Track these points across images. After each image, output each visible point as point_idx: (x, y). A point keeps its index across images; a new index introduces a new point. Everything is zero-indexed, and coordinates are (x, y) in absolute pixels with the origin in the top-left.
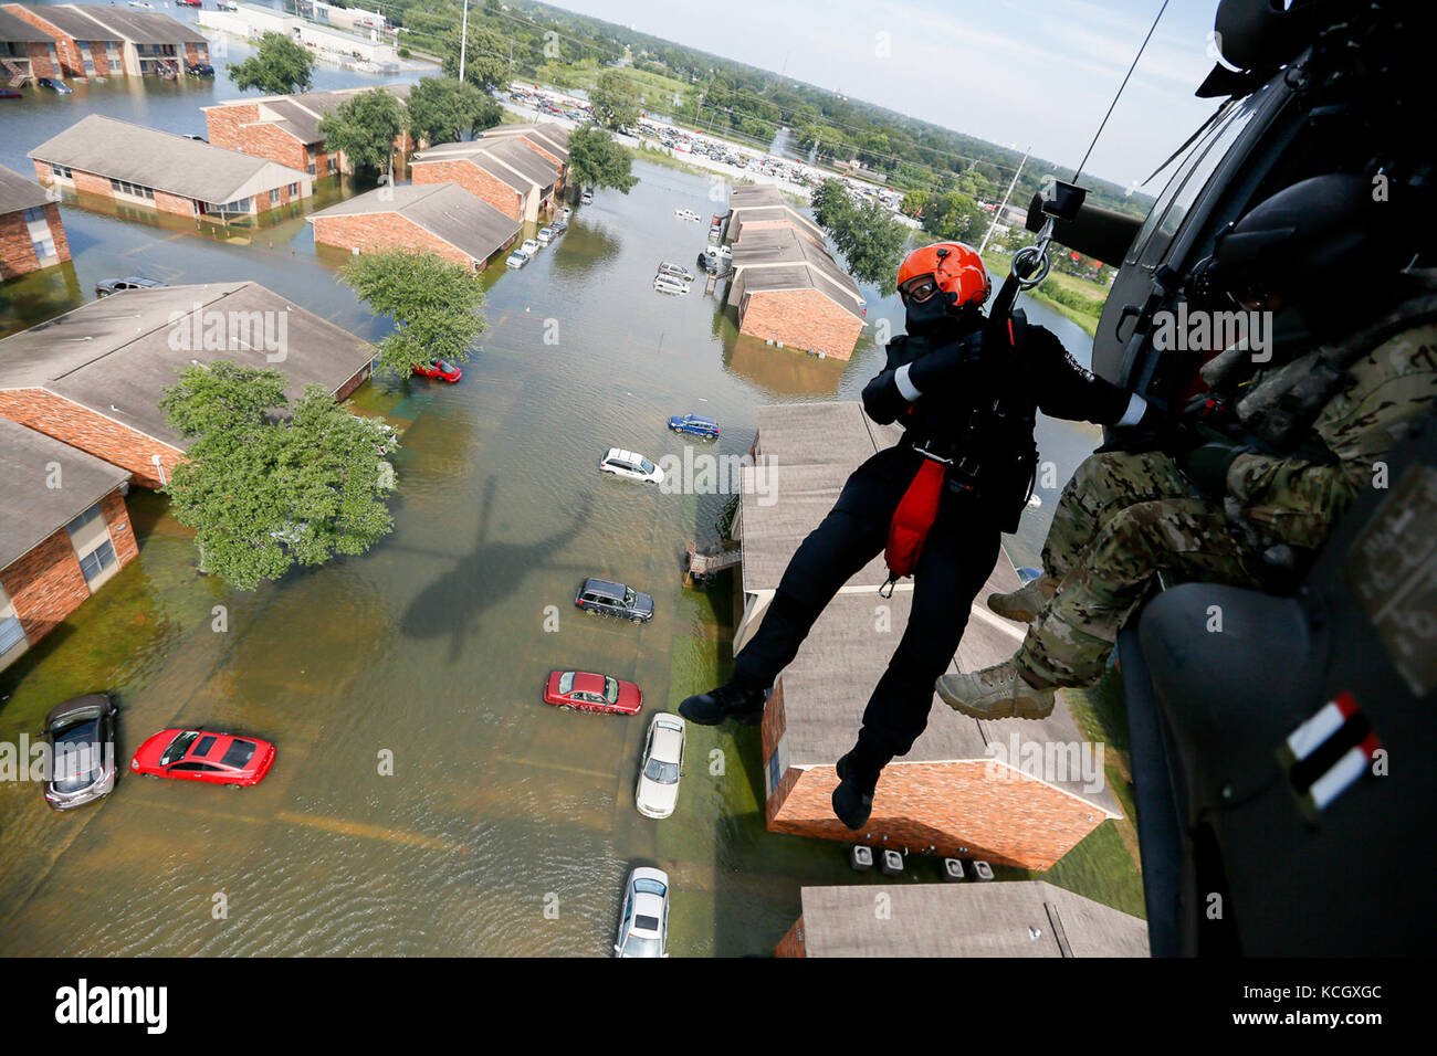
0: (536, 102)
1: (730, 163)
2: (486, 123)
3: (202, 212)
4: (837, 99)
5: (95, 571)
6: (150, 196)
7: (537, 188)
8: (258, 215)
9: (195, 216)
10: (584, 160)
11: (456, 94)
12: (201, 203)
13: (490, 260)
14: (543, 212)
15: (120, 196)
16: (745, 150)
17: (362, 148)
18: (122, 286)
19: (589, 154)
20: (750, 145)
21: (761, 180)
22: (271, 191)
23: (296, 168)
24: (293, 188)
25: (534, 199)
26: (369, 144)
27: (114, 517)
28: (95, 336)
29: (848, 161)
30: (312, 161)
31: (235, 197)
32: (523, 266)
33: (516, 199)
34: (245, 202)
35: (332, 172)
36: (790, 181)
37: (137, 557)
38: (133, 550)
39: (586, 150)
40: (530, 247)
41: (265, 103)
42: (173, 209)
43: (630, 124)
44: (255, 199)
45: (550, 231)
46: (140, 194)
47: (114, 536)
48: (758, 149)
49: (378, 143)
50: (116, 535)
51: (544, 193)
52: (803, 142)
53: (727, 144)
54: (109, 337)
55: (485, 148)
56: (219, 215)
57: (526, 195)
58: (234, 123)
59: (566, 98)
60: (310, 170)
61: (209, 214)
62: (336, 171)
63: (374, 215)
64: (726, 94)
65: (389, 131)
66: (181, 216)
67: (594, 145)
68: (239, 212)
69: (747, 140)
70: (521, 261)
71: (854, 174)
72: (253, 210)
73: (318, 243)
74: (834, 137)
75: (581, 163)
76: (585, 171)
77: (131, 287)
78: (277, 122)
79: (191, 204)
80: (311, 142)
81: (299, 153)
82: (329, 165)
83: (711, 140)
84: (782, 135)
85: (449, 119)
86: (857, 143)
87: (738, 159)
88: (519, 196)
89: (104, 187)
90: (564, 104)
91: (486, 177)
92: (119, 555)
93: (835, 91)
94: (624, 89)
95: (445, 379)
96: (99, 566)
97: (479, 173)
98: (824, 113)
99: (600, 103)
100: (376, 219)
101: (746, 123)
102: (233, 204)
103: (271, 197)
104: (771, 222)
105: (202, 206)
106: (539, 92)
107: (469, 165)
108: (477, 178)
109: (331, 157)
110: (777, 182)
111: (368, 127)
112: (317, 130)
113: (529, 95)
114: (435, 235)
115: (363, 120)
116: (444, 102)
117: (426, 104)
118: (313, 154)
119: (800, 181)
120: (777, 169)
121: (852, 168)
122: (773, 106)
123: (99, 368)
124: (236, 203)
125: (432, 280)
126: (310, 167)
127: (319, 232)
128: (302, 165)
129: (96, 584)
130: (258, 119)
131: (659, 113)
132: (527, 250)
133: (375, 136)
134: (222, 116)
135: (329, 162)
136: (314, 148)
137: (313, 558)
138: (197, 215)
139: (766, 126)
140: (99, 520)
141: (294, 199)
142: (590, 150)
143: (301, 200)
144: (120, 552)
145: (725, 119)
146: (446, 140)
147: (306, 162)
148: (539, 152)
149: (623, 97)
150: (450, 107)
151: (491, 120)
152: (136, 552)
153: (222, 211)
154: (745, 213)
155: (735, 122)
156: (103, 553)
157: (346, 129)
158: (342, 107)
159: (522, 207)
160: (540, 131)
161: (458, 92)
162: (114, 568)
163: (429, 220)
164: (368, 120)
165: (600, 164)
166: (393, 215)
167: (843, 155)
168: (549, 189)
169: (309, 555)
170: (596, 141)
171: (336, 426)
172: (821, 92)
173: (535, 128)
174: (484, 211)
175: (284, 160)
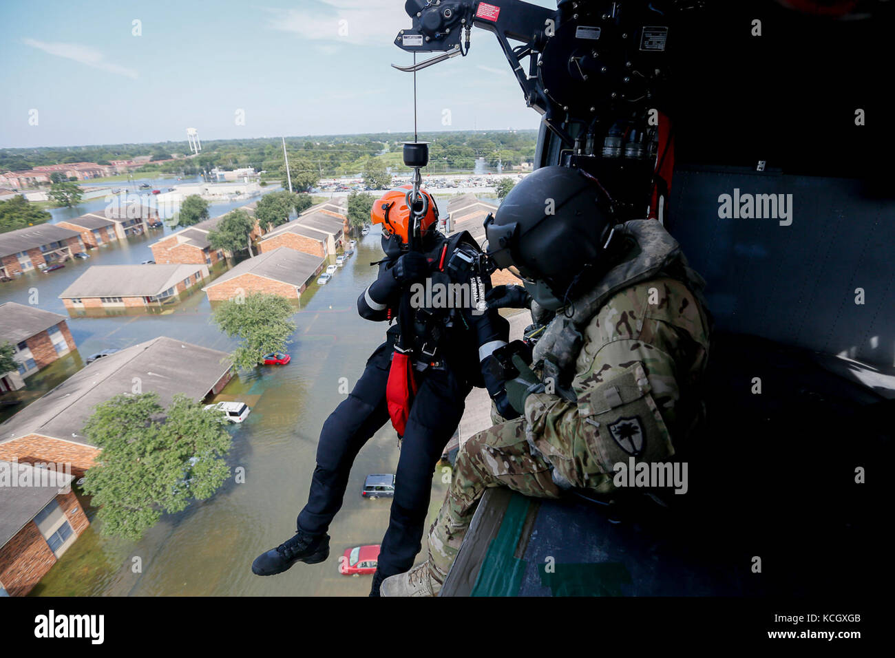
0: (335, 187)
1: (449, 187)
2: (304, 207)
3: (149, 301)
4: (510, 133)
5: (59, 544)
6: (121, 301)
7: (331, 235)
8: (180, 294)
9: (145, 305)
10: (356, 212)
11: (281, 199)
12: (148, 298)
13: (307, 284)
14: (339, 247)
15: (107, 305)
16: (457, 177)
17: (231, 242)
18: (99, 356)
19: (358, 208)
20: (461, 173)
21: (467, 191)
22: (185, 280)
23: (200, 263)
24: (198, 274)
25: (332, 242)
26: (235, 239)
27: (69, 505)
28: (71, 393)
29: (520, 165)
30: (208, 256)
31: (165, 288)
32: (327, 282)
33: (319, 245)
34: (171, 290)
35: (221, 259)
36: (486, 186)
37: (88, 527)
38: (86, 523)
39: (355, 207)
40: (331, 270)
41: (181, 234)
42: (133, 305)
43: (387, 183)
44: (176, 287)
45: (342, 257)
46: (115, 301)
47: (70, 518)
48: (466, 174)
49: (239, 238)
50: (71, 517)
51: (336, 237)
52: (492, 163)
53: (446, 177)
54: (77, 392)
55: (299, 222)
56: (156, 301)
57: (326, 240)
58: (165, 248)
59: (351, 180)
60: (208, 261)
61: (153, 302)
62: (223, 258)
63: (238, 278)
64: (442, 151)
65: (244, 229)
66: (137, 307)
67: (359, 203)
68: (169, 295)
69: (459, 171)
70: (326, 279)
71: (526, 170)
72: (176, 293)
73: (211, 301)
74: (509, 155)
75: (355, 214)
76: (358, 217)
77: (104, 356)
78: (186, 242)
79: (142, 299)
80: (205, 247)
81: (200, 255)
82: (218, 256)
83: (438, 178)
84: (480, 163)
85: (279, 212)
86: (523, 154)
87: (454, 183)
88: (321, 243)
89: (97, 303)
90: (351, 184)
91: (300, 238)
92: (75, 529)
93: (508, 129)
94: (379, 167)
95: (280, 363)
96: (62, 539)
97: (296, 237)
98: (502, 143)
99: (369, 177)
100: (238, 280)
101: (457, 162)
102: (165, 293)
103: (185, 283)
104: (471, 214)
105: (148, 299)
106: (336, 182)
107: (290, 235)
108: (296, 240)
109: (218, 251)
110: (477, 190)
111: (232, 231)
112: (206, 240)
113: (331, 185)
114: (272, 279)
115: (229, 228)
116: (274, 205)
117: (265, 208)
118: (208, 253)
119: (492, 184)
120: (477, 182)
121: (524, 168)
122: (470, 149)
123: (68, 412)
124: (166, 292)
125: (257, 309)
126: (207, 260)
127: (210, 295)
128: (202, 260)
129: (60, 553)
130: (177, 242)
131: (405, 172)
132: (330, 271)
133: (237, 234)
134: (160, 247)
135: (218, 254)
136: (206, 250)
137: (176, 508)
138: (146, 304)
139: (468, 160)
140: (58, 510)
141: (199, 280)
142: (358, 206)
143: (203, 279)
144: (75, 527)
145: (444, 164)
146: (280, 224)
147: (204, 258)
148: (332, 215)
149: (379, 171)
150: (278, 206)
151: (308, 205)
152: (87, 523)
153: (158, 299)
154: (455, 214)
155: (451, 164)
156: (63, 531)
157: (222, 235)
158: (219, 225)
159: (325, 248)
160: (333, 204)
161: (282, 197)
162: (73, 538)
163: (268, 272)
164: (232, 227)
165: (366, 212)
166: (247, 275)
167: (517, 162)
168: (340, 232)
169: (173, 507)
170: (360, 200)
171: (188, 417)
172: (500, 132)
173: (329, 203)
174: (301, 257)
175: (193, 261)
